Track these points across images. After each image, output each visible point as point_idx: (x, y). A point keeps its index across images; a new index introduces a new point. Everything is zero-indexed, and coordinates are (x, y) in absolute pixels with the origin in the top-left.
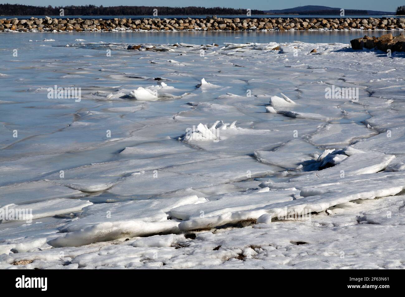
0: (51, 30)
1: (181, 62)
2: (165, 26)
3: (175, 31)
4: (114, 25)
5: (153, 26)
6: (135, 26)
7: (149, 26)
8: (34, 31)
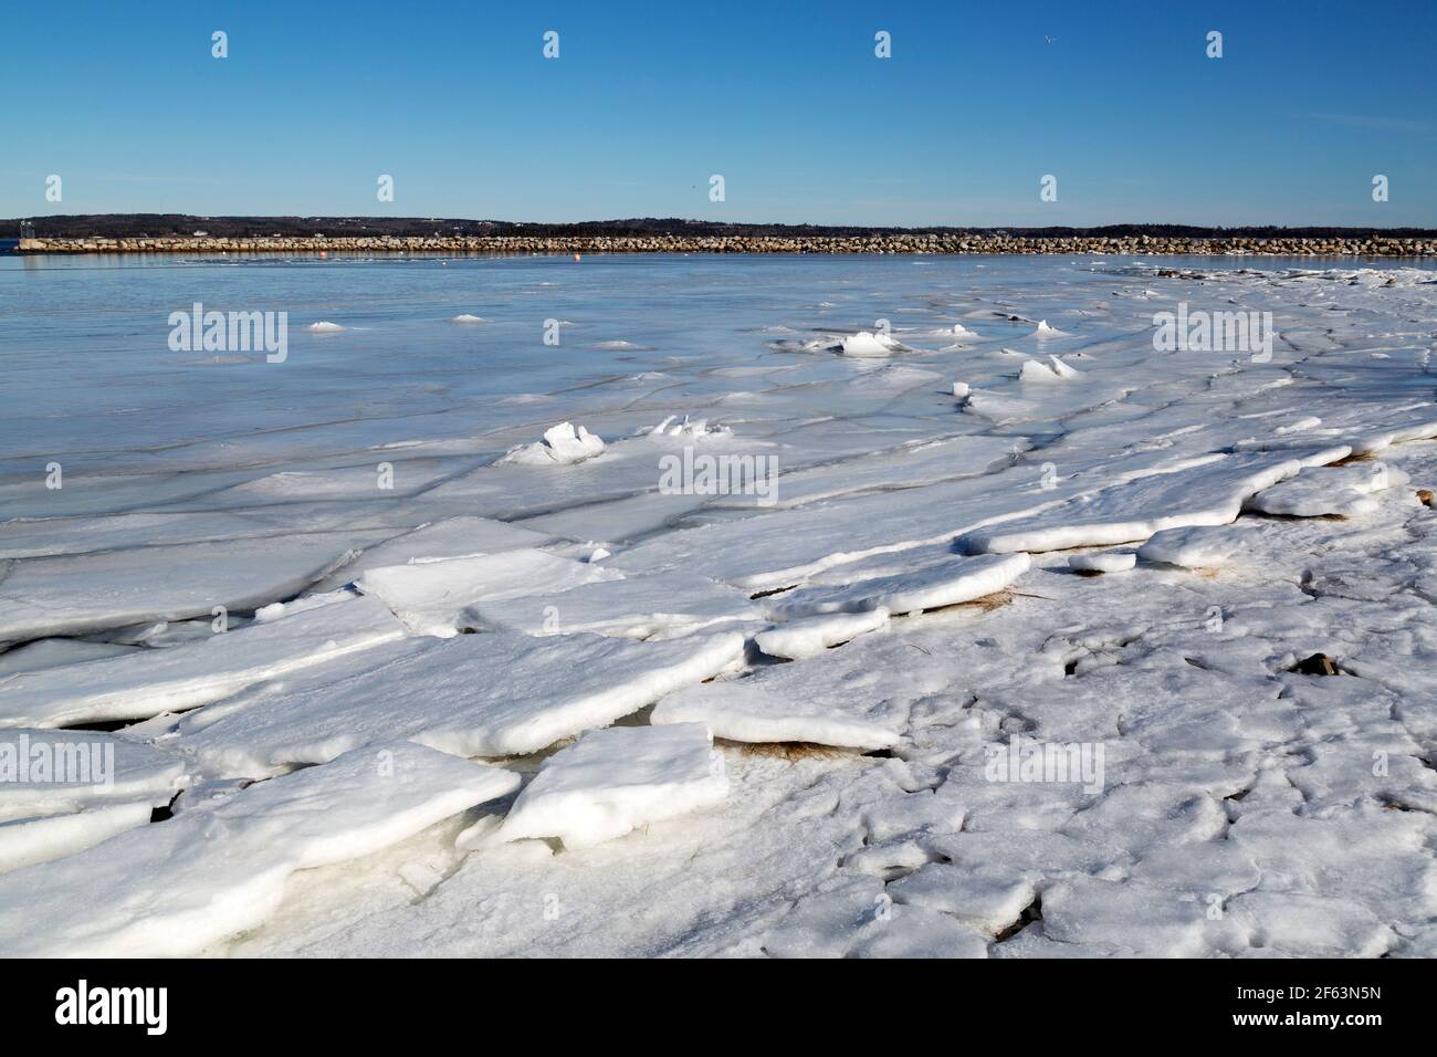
0: (1146, 252)
1: (1162, 294)
2: (1300, 248)
3: (1313, 254)
4: (1229, 247)
5: (1283, 249)
6: (1257, 248)
7: (1277, 249)
8: (1124, 253)
